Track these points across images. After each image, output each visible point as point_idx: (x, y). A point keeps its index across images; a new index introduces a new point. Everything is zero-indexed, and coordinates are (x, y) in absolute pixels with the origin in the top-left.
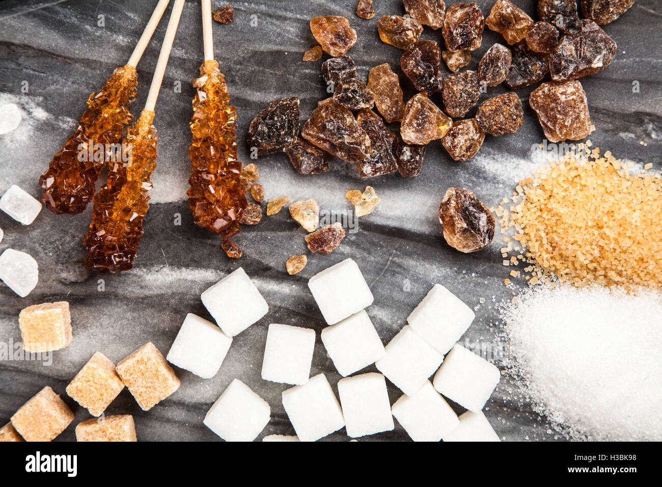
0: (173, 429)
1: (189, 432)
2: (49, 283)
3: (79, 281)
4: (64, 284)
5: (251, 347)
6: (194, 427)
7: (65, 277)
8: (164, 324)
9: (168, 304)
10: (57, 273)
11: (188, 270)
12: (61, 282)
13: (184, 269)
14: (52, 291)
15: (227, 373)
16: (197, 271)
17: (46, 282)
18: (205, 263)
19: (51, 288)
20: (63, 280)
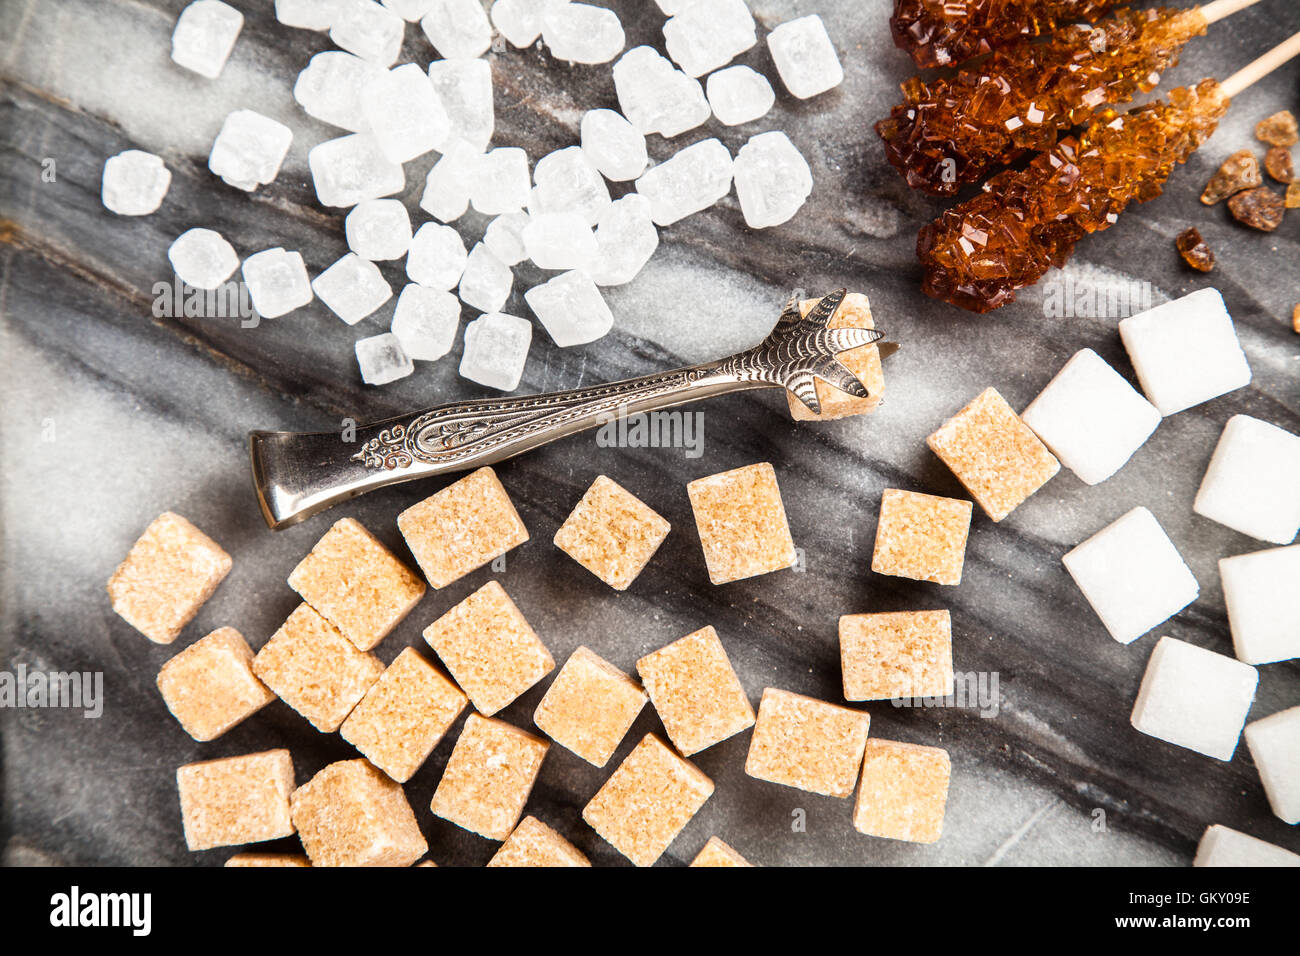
0: (979, 577)
1: (1009, 591)
2: (819, 222)
3: (878, 235)
4: (847, 233)
5: (1179, 456)
6: (1022, 584)
7: (854, 221)
8: (1019, 363)
9: (1038, 327)
10: (840, 208)
11: (1097, 271)
12: (842, 227)
13: (1089, 267)
14: (821, 241)
15: (1117, 493)
16: (1113, 277)
17: (814, 219)
18: (1134, 266)
19: (819, 233)
20: (847, 226)
